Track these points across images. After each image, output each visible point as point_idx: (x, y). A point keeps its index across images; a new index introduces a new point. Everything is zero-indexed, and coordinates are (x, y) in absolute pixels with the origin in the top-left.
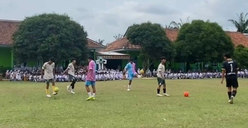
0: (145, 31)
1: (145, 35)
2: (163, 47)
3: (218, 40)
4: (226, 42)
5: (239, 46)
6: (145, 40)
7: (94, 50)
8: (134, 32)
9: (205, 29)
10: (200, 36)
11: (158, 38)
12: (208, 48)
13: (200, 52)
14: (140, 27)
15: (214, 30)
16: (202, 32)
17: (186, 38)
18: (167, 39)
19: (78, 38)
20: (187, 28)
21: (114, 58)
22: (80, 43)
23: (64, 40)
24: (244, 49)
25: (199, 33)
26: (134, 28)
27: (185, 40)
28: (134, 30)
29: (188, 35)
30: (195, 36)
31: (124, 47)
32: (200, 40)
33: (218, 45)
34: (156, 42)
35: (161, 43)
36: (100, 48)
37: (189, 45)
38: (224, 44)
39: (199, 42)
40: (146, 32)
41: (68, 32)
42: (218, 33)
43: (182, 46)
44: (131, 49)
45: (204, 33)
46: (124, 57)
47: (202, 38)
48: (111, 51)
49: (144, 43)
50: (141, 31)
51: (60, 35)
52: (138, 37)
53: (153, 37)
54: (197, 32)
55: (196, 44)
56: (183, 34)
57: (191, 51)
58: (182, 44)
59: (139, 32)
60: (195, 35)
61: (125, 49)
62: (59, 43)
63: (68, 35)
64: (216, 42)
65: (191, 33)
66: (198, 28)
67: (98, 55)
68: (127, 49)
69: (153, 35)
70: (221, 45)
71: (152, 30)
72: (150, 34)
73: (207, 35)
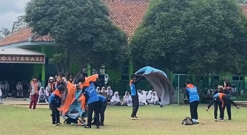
0: (60, 5)
1: (58, 15)
2: (94, 40)
4: (236, 32)
6: (57, 25)
8: (37, 8)
10: (182, 19)
11: (84, 21)
15: (213, 6)
17: (156, 21)
21: (10, 61)
25: (181, 12)
27: (155, 26)
31: (30, 39)
32: (183, 28)
33: (219, 37)
34: (79, 29)
35: (91, 33)
38: (231, 36)
39: (178, 31)
43: (147, 39)
46: (32, 59)
47: (186, 22)
48: (13, 45)
50: (51, 5)
53: (73, 20)
55: (173, 35)
56: (153, 13)
59: (47, 9)
60: (174, 16)
61: (32, 41)
65: (167, 11)
68: (39, 41)
69: (75, 16)
72: (67, 14)
73: (197, 16)
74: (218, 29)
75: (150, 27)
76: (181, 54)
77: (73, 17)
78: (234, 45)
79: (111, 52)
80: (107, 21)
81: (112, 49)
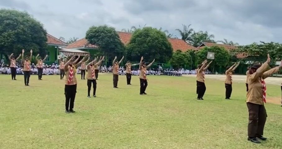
1: (101, 37)
2: (115, 48)
3: (161, 45)
4: (166, 47)
5: (178, 50)
6: (100, 41)
7: (57, 46)
8: (91, 33)
9: (152, 35)
10: (147, 41)
11: (112, 40)
12: (153, 51)
13: (147, 54)
14: (96, 29)
15: (158, 36)
16: (149, 37)
17: (136, 41)
18: (119, 41)
19: (36, 35)
20: (137, 34)
22: (38, 40)
23: (21, 36)
24: (181, 53)
25: (146, 38)
26: (92, 29)
27: (136, 43)
28: (91, 31)
29: (138, 39)
30: (143, 41)
31: (84, 46)
32: (147, 44)
33: (160, 49)
34: (109, 43)
35: (114, 45)
36: (62, 45)
37: (139, 47)
38: (165, 49)
39: (146, 46)
40: (102, 34)
41: (26, 29)
42: (161, 39)
43: (132, 48)
44: (91, 47)
45: (150, 38)
46: (85, 54)
47: (149, 42)
48: (74, 48)
49: (100, 43)
51: (16, 31)
52: (94, 38)
53: (107, 39)
54: (146, 37)
55: (143, 47)
56: (134, 38)
57: (139, 52)
58: (133, 46)
59: (96, 34)
61: (85, 47)
62: (15, 38)
63: (24, 31)
64: (159, 46)
65: (140, 38)
66: (146, 34)
67: (60, 52)
68: (88, 47)
69: (107, 37)
70: (163, 49)
71: (107, 33)
72: (105, 36)
73: (153, 40)
74: (160, 46)
75: (134, 43)
76: (146, 55)
77: (107, 38)
78: (165, 52)
79: (121, 53)
80: (119, 40)
81: (122, 52)
